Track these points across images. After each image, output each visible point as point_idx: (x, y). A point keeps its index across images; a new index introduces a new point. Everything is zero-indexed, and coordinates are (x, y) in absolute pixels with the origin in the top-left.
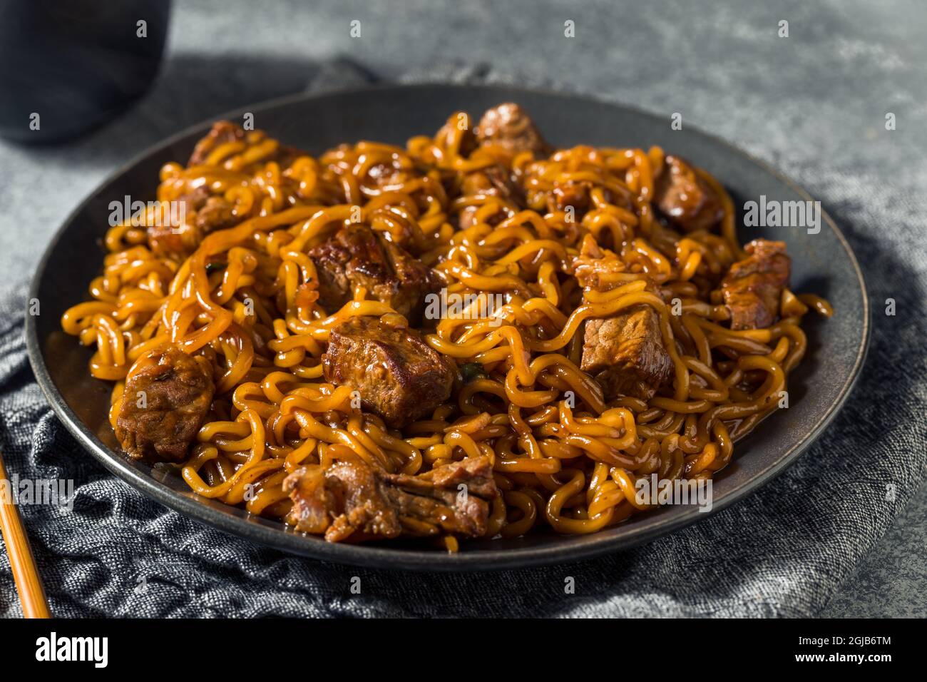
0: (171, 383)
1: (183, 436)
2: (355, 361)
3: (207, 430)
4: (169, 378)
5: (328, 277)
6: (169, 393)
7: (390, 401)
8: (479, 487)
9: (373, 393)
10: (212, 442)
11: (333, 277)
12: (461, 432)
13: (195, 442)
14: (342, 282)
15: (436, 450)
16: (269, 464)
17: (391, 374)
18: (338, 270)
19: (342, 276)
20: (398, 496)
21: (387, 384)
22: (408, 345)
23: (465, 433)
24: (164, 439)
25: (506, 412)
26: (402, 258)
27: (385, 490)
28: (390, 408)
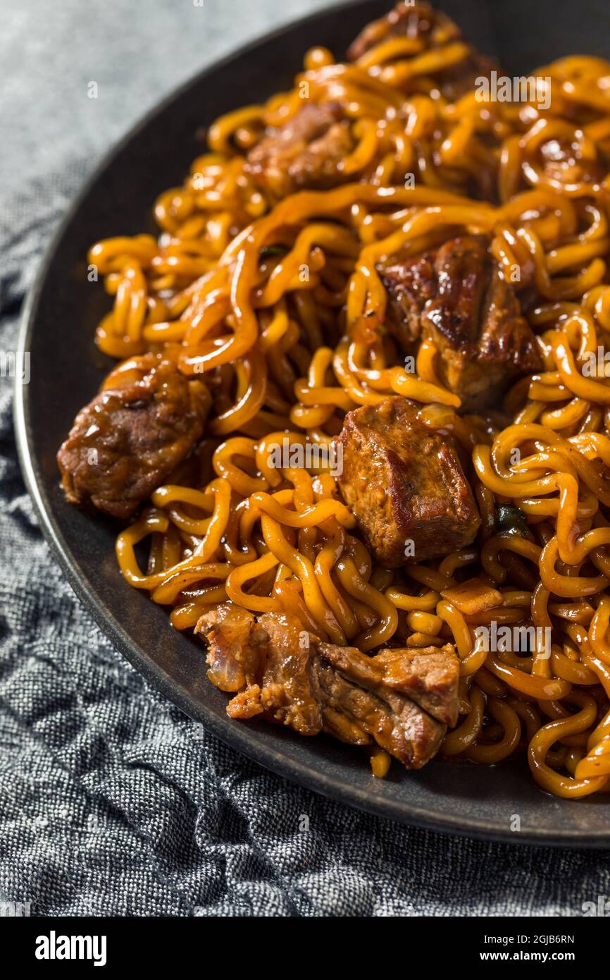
0: (143, 416)
1: (132, 492)
2: (360, 469)
3: (163, 493)
4: (144, 407)
5: (398, 313)
6: (134, 432)
7: (383, 536)
8: (432, 706)
9: (369, 517)
10: (165, 511)
11: (405, 316)
12: (456, 607)
13: (146, 503)
14: (414, 325)
15: (421, 621)
16: (214, 570)
17: (389, 505)
18: (413, 308)
19: (415, 317)
20: (332, 683)
21: (384, 514)
22: (436, 463)
23: (460, 611)
24: (106, 492)
25: (531, 590)
26: (499, 314)
27: (318, 671)
28: (382, 545)
